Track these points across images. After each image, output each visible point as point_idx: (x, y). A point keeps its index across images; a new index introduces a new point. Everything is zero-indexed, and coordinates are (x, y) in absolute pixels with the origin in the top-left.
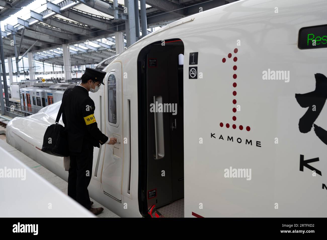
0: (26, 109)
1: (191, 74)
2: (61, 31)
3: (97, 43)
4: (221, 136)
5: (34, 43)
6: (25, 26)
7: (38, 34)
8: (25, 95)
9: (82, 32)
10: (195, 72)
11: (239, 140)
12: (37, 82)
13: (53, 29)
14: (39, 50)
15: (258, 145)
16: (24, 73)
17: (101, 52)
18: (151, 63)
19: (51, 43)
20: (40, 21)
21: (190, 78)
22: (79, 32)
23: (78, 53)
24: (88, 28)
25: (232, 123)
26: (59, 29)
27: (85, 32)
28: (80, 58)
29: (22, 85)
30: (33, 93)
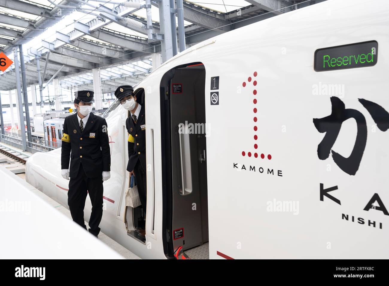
0: (51, 144)
1: (213, 99)
2: (90, 54)
3: (132, 66)
4: (244, 166)
5: (60, 68)
6: (50, 49)
7: (65, 58)
8: (50, 129)
9: (114, 55)
10: (216, 97)
11: (261, 170)
12: (64, 113)
13: (81, 52)
14: (66, 76)
15: (279, 174)
16: (49, 103)
17: (137, 77)
18: (175, 88)
19: (80, 68)
20: (67, 43)
21: (212, 104)
22: (111, 54)
23: (110, 79)
24: (121, 50)
25: (253, 151)
26: (88, 51)
27: (118, 54)
28: (113, 84)
29: (47, 117)
30: (58, 126)
